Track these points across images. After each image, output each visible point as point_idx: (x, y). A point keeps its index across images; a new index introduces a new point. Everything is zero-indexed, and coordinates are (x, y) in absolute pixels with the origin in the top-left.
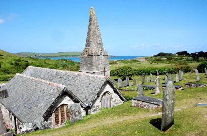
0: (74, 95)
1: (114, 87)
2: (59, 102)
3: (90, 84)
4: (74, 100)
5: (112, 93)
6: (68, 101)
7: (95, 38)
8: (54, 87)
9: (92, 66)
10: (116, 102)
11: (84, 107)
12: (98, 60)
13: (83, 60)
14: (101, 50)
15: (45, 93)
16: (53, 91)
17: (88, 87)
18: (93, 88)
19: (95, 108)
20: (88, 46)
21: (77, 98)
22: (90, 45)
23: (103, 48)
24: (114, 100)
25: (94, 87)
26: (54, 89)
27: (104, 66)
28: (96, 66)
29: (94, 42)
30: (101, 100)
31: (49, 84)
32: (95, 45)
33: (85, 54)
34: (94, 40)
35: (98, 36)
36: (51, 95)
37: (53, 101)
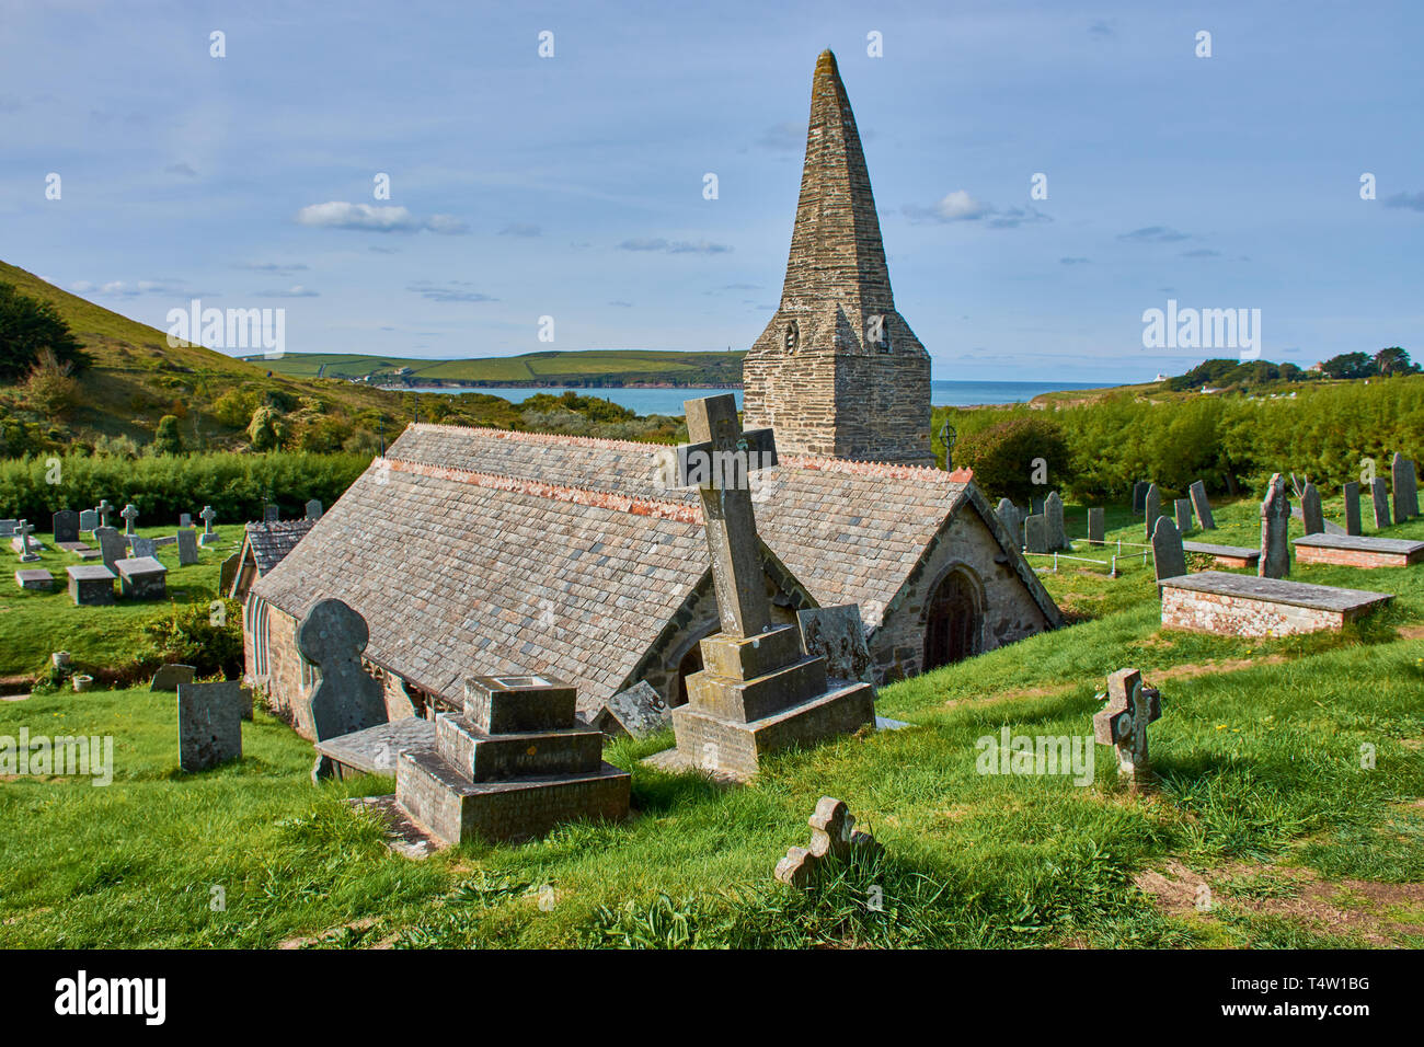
0: (786, 577)
1: (1003, 542)
2: (704, 612)
3: (855, 520)
4: (785, 603)
5: (989, 579)
8: (666, 528)
10: (1005, 636)
14: (886, 324)
15: (612, 562)
16: (667, 548)
17: (845, 537)
18: (884, 544)
19: (894, 663)
21: (802, 594)
23: (891, 311)
24: (997, 625)
25: (885, 538)
26: (670, 539)
27: (899, 425)
28: (852, 423)
29: (839, 272)
30: (923, 616)
31: (631, 510)
32: (847, 294)
33: (782, 349)
34: (841, 263)
35: (864, 236)
36: (658, 574)
37: (678, 603)
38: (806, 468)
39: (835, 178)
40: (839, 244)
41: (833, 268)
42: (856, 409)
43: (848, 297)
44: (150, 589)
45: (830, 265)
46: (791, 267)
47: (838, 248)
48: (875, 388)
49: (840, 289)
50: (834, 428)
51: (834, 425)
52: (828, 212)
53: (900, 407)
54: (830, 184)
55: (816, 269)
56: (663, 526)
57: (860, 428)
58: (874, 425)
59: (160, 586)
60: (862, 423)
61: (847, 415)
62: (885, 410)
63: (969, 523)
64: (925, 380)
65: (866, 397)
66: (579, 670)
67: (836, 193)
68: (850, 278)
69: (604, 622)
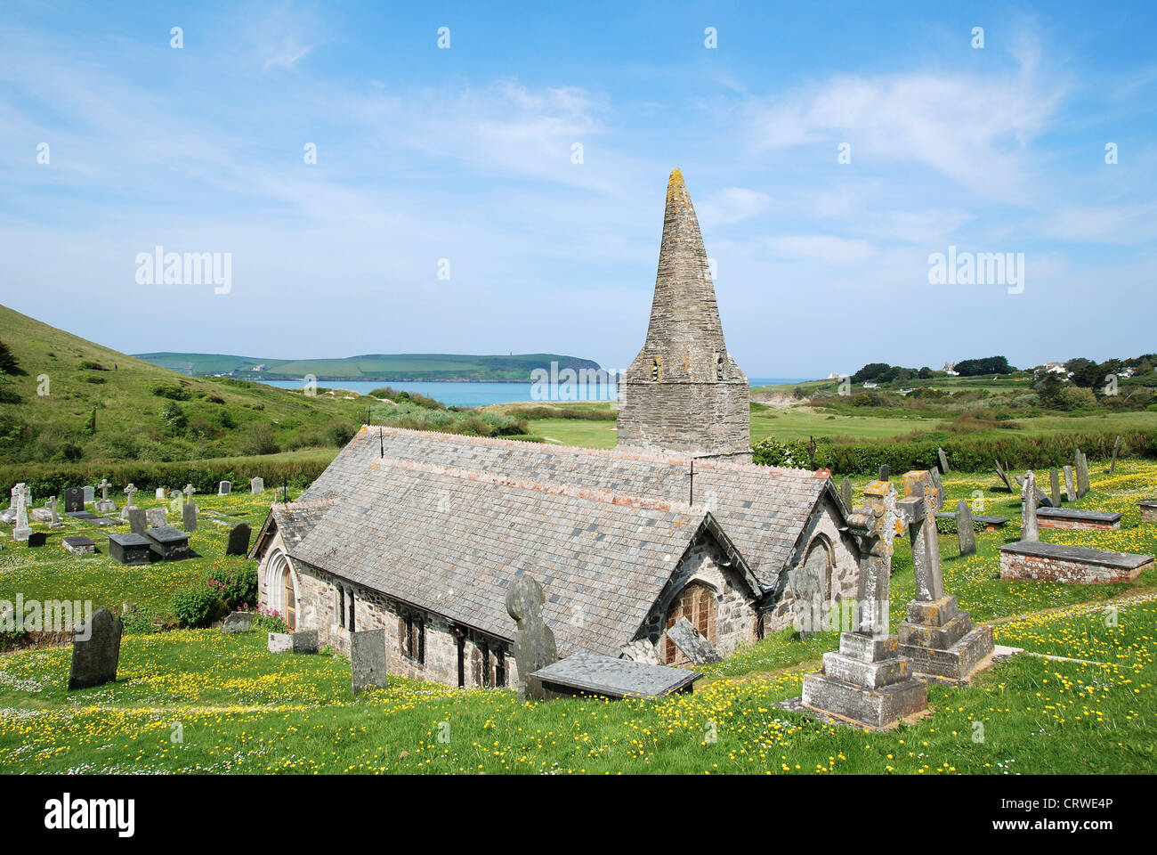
0: (730, 546)
1: (844, 517)
2: (681, 572)
3: (748, 504)
4: (728, 564)
5: (836, 542)
6: (706, 569)
7: (693, 308)
8: (651, 514)
9: (682, 431)
10: (844, 581)
11: (758, 593)
12: (707, 405)
13: (637, 401)
14: (720, 361)
15: (608, 538)
16: (651, 528)
17: (742, 516)
18: (772, 520)
20: (663, 340)
21: (738, 557)
22: (673, 338)
23: (723, 351)
24: (840, 573)
25: (773, 517)
26: (651, 522)
31: (615, 501)
33: (648, 377)
36: (649, 546)
37: (673, 566)
38: (704, 467)
44: (178, 551)
46: (653, 319)
55: (673, 321)
56: (643, 514)
59: (184, 549)
63: (826, 505)
66: (604, 613)
69: (615, 581)
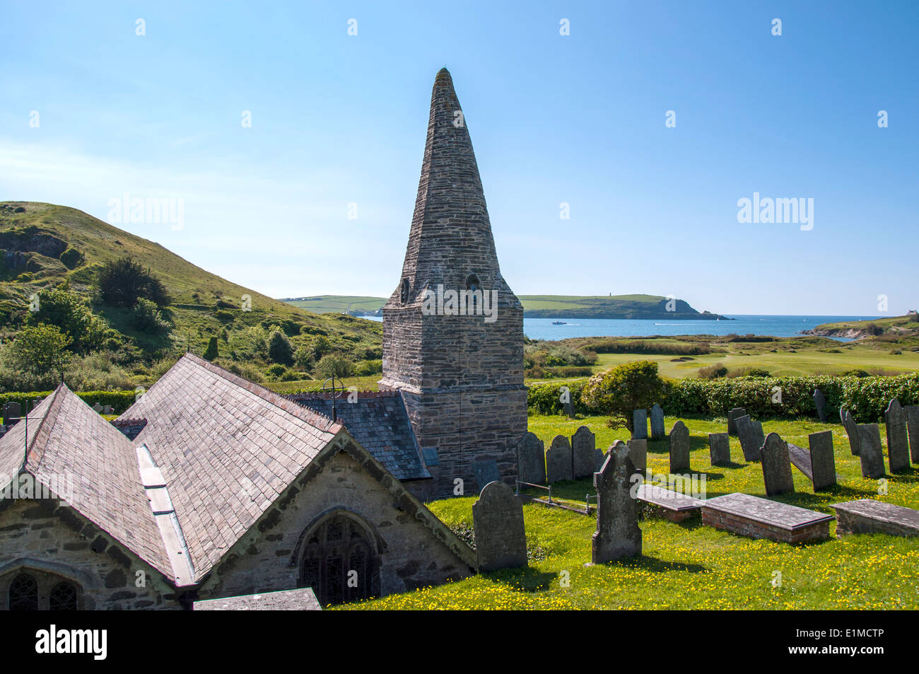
10: (413, 578)
24: (401, 567)
27: (490, 363)
28: (440, 362)
29: (439, 239)
30: (294, 559)
32: (443, 257)
33: (400, 301)
34: (441, 232)
35: (462, 211)
39: (441, 166)
40: (439, 218)
41: (434, 237)
42: (445, 351)
43: (444, 259)
45: (432, 234)
47: (439, 221)
48: (464, 333)
49: (439, 254)
50: (423, 366)
51: (422, 363)
52: (434, 192)
53: (491, 349)
54: (436, 171)
57: (450, 366)
58: (464, 363)
60: (451, 361)
61: (435, 355)
62: (476, 351)
63: (356, 470)
64: (517, 326)
65: (455, 341)
67: (441, 177)
68: (447, 244)
